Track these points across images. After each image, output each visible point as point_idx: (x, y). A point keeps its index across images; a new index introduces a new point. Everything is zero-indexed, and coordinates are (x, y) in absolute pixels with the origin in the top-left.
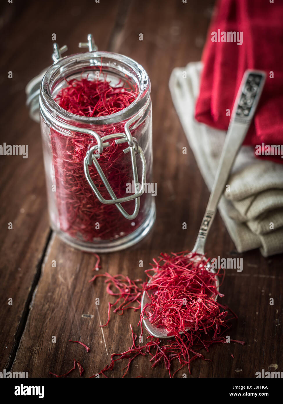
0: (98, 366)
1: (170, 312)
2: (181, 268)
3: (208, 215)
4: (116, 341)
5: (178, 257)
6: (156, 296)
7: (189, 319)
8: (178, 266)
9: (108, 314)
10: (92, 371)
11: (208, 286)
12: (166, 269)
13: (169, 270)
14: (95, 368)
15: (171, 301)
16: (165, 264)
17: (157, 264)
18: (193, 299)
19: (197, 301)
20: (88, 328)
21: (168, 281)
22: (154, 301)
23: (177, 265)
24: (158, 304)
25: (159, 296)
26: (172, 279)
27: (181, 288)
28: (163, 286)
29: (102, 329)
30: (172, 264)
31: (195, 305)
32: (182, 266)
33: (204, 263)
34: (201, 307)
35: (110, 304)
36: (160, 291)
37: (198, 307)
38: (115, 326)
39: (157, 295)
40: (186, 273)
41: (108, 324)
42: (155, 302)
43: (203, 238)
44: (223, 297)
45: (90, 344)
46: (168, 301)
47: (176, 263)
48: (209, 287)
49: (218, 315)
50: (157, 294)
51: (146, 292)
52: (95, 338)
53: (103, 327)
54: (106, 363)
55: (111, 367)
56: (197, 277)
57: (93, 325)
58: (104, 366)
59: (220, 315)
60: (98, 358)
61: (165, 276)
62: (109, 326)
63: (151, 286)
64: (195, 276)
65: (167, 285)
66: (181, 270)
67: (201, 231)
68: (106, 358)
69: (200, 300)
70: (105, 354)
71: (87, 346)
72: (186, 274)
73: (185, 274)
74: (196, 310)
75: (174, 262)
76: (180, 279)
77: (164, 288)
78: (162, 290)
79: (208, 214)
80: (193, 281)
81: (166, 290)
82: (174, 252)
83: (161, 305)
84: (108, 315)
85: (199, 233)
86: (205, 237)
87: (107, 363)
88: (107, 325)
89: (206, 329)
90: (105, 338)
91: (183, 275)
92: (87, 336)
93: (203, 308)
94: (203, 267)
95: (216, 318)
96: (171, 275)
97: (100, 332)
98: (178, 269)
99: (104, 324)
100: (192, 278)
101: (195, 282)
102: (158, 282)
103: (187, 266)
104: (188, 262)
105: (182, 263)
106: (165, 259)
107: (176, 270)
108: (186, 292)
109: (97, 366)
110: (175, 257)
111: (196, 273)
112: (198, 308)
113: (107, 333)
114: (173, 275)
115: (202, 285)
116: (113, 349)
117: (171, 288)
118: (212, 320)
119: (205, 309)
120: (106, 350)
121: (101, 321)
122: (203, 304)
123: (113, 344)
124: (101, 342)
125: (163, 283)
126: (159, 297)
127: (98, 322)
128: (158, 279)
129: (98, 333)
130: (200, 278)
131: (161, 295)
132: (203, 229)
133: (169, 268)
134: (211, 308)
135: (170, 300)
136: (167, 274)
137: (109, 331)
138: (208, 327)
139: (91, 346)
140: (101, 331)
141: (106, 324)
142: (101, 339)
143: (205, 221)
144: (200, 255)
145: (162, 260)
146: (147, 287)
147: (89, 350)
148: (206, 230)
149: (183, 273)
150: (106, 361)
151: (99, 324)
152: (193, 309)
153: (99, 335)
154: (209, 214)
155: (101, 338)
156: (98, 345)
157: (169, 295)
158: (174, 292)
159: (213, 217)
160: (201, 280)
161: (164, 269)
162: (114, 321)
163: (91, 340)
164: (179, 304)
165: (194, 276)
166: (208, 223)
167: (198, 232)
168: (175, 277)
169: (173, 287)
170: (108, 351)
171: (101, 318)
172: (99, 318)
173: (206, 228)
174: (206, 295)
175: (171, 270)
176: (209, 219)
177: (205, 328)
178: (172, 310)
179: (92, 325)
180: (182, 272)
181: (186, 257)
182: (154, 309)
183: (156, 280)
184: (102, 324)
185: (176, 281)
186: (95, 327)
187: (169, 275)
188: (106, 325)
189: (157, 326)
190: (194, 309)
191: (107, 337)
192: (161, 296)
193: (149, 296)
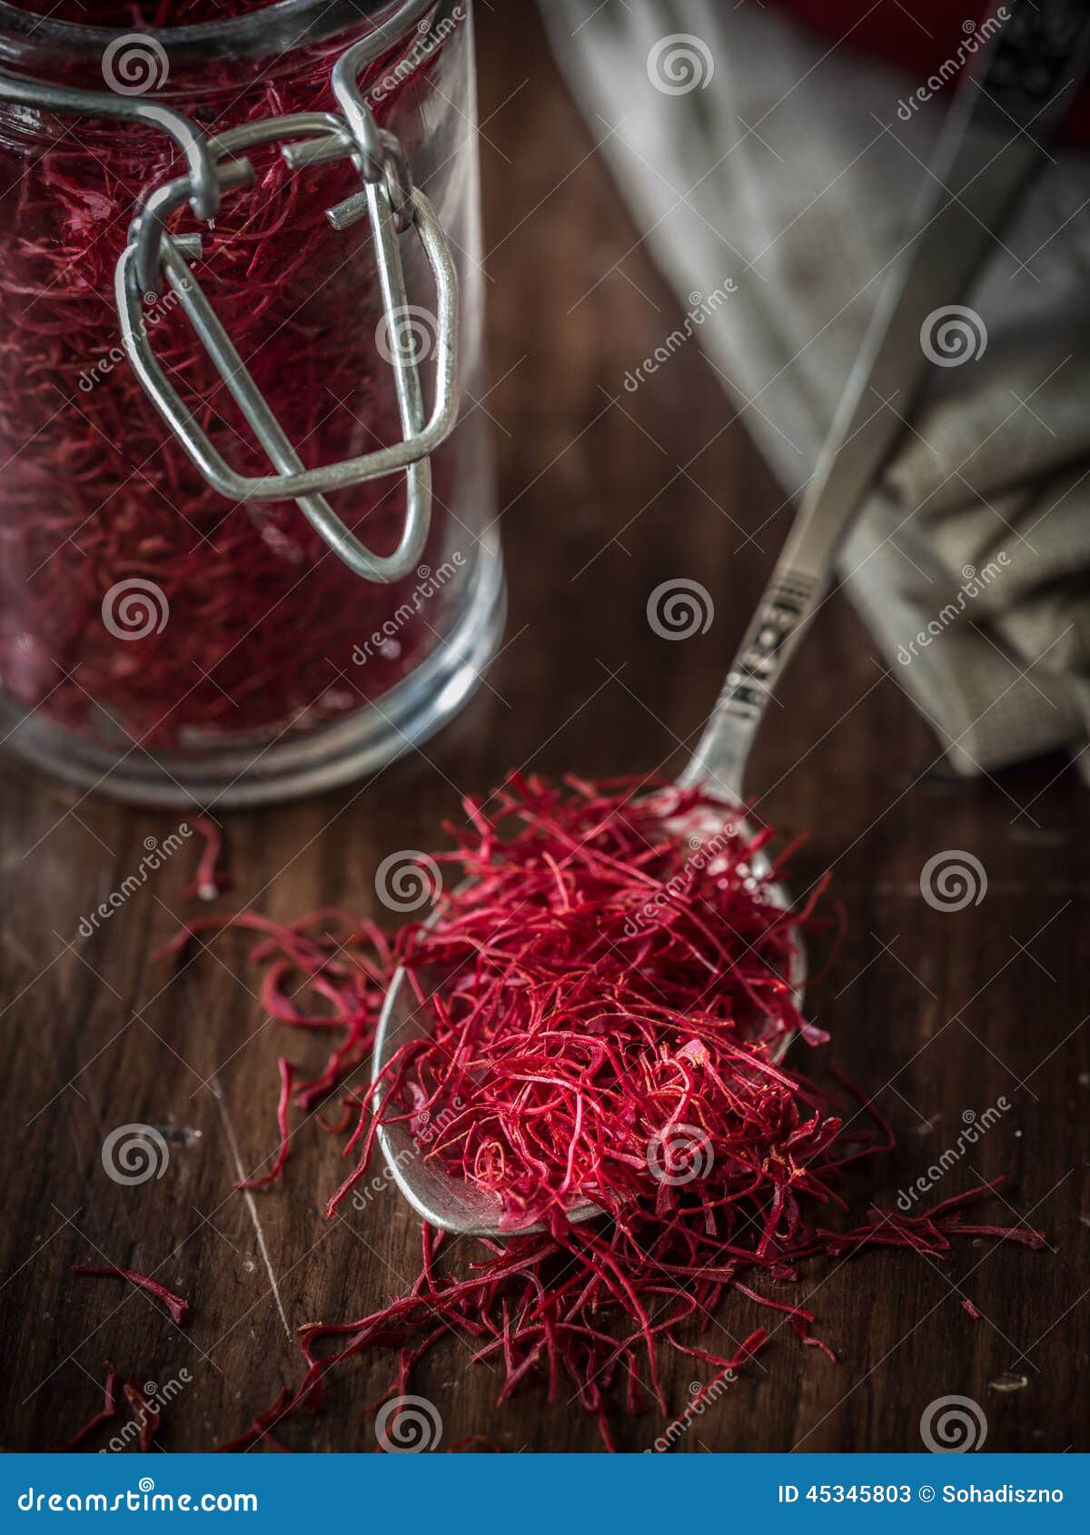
0: (238, 1395)
1: (532, 1102)
2: (609, 867)
3: (785, 594)
4: (329, 1259)
5: (603, 802)
6: (459, 1000)
7: (625, 1150)
8: (598, 854)
9: (281, 1122)
10: (208, 1425)
11: (746, 976)
12: (531, 863)
13: (547, 872)
14: (221, 1405)
15: (541, 1040)
16: (525, 835)
17: (483, 829)
18: (657, 1045)
19: (680, 1054)
20: (171, 1200)
21: (535, 927)
22: (445, 1030)
23: (592, 844)
24: (466, 1045)
25: (478, 1006)
26: (554, 922)
27: (600, 974)
28: (506, 955)
29: (249, 1198)
30: (564, 840)
31: (667, 1073)
32: (618, 854)
33: (736, 849)
34: (696, 1087)
35: (291, 1070)
36: (484, 978)
37: (682, 1089)
38: (321, 1180)
39: (470, 997)
40: (634, 896)
41: (280, 1174)
42: (450, 1033)
43: (746, 716)
44: (821, 1045)
45: (190, 1280)
46: (525, 1039)
47: (590, 834)
48: (750, 981)
49: (785, 1133)
50: (468, 991)
51: (410, 973)
52: (213, 1250)
53: (256, 1191)
54: (282, 1377)
55: (311, 1400)
56: (696, 920)
57: (199, 1181)
58: (268, 1394)
59: (796, 1136)
60: (237, 1350)
61: (519, 898)
62: (289, 1181)
63: (440, 948)
64: (684, 916)
65: (525, 948)
66: (610, 875)
67: (735, 679)
68: (277, 1354)
69: (695, 1052)
70: (271, 1327)
71: (173, 1293)
72: (637, 900)
73: (629, 901)
74: (670, 1102)
75: (573, 830)
76: (599, 922)
77: (508, 961)
78: (496, 973)
79: (782, 589)
80: (672, 943)
81: (517, 976)
82: (585, 776)
83: (485, 1056)
84: (277, 1127)
85: (725, 689)
86: (755, 711)
87: (287, 1379)
88: (276, 1180)
89: (714, 1209)
90: (269, 1249)
91: (618, 902)
92: (169, 1240)
93: (708, 1095)
94: (730, 874)
95: (774, 1153)
96: (554, 897)
97: (241, 1217)
98: (595, 871)
99: (262, 1171)
100: (664, 925)
101: (680, 948)
102: (480, 930)
103: (644, 858)
104: (654, 836)
105: (621, 840)
106: (528, 808)
107: (581, 872)
108: (626, 1000)
109: (231, 1396)
110: (585, 799)
111: (689, 901)
112: (684, 1096)
113: (280, 1221)
114: (566, 899)
115: (715, 971)
116: (318, 1303)
117: (548, 967)
118: (749, 1159)
119: (715, 1102)
120: (280, 1308)
121: (242, 1157)
122: (711, 1070)
123: (314, 1274)
124: (251, 1266)
125: (505, 935)
126: (476, 1009)
127: (228, 1162)
128: (478, 913)
129: (228, 1221)
130: (710, 929)
131: (489, 1002)
132: (747, 670)
133: (548, 857)
134: (747, 1098)
135: (532, 1030)
136: (531, 891)
137: (291, 1206)
138: (729, 1199)
139: (193, 1292)
140: (247, 1208)
141: (269, 1175)
142: (248, 1253)
143: (765, 627)
144: (716, 805)
145: (513, 812)
146: (415, 947)
147: (183, 1311)
148: (762, 676)
149: (620, 895)
150: (283, 1368)
151: (232, 1176)
152: (651, 1098)
153: (233, 1232)
154: (791, 591)
155: (250, 1246)
156: (232, 1284)
157: (533, 1004)
158: (559, 992)
159: (809, 609)
160: (714, 940)
161: (521, 863)
162: (315, 1154)
163: (195, 1259)
164: (581, 1063)
165: (678, 914)
166: (782, 636)
167: (721, 681)
168: (573, 910)
169: (557, 962)
170: (290, 1313)
171: (239, 1144)
172: (229, 1146)
173: (765, 664)
174: (732, 1022)
175: (556, 870)
176: (785, 619)
177: (712, 1204)
178: (543, 1092)
179: (194, 1183)
180: (614, 887)
181: (645, 809)
182: (445, 1071)
183: (467, 918)
184: (249, 1174)
185: (580, 928)
186: (213, 1187)
187: (541, 898)
188: (270, 1180)
189: (449, 1166)
190: (656, 1097)
191: (282, 1239)
192: (489, 1007)
193: (420, 999)
